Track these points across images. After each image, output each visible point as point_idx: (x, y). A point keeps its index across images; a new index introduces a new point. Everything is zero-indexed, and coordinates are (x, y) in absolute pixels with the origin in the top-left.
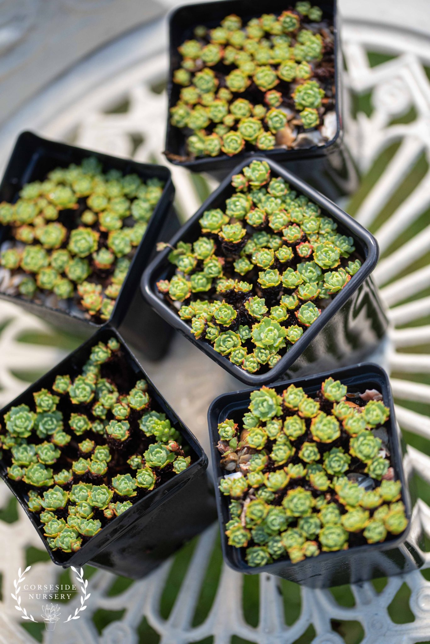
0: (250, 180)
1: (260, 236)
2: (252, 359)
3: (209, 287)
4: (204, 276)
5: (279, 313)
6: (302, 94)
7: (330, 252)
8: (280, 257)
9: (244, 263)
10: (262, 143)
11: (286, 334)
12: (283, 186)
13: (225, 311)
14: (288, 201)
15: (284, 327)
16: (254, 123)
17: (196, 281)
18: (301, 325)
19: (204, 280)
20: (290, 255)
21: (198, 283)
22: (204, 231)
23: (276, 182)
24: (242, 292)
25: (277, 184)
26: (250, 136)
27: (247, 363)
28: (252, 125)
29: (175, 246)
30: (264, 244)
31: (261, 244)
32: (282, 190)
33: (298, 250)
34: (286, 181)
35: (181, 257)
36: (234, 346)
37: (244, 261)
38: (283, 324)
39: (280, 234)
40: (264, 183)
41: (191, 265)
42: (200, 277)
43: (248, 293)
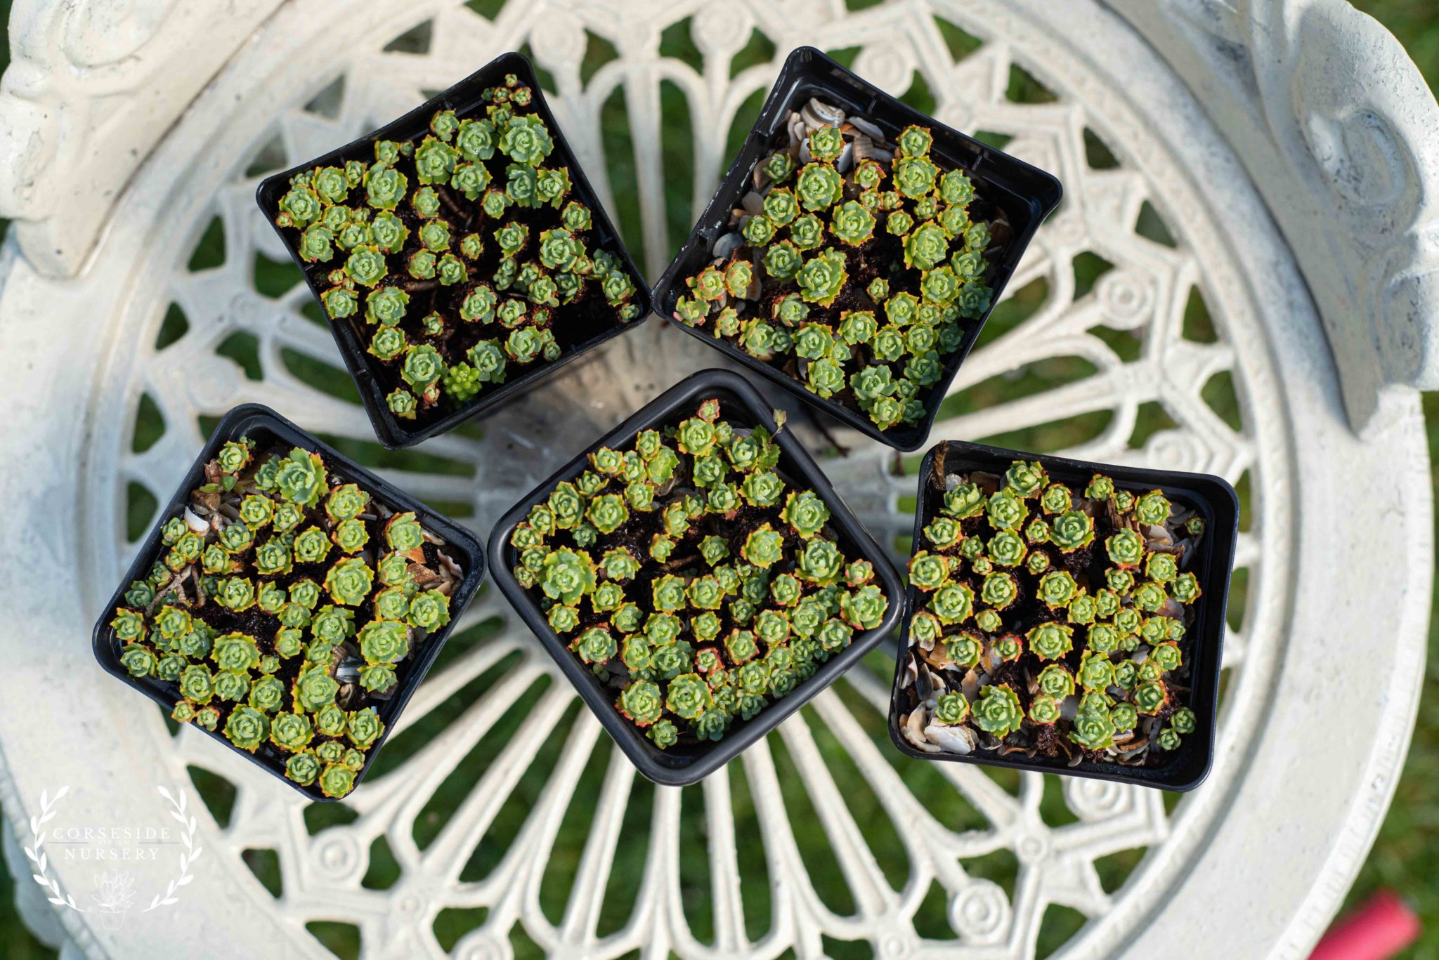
0: (854, 591)
1: (759, 586)
2: (532, 541)
3: (698, 483)
4: (717, 479)
5: (607, 597)
6: (1002, 702)
7: (690, 703)
8: (702, 618)
9: (717, 552)
10: (919, 619)
11: (566, 603)
12: (835, 644)
13: (610, 515)
14: (812, 647)
15: (579, 602)
16: (963, 610)
17: (711, 465)
18: (579, 631)
19: (710, 479)
20: (701, 635)
21: (706, 466)
22: (791, 497)
23: (845, 634)
24: (649, 545)
25: (840, 634)
26: (940, 602)
27: (525, 533)
28: (959, 608)
29: (775, 441)
30: (744, 591)
31: (749, 585)
32: (829, 640)
33: (708, 651)
34: (843, 650)
35: (756, 449)
36: (559, 516)
37: (721, 552)
38: (586, 599)
39: (750, 625)
40: (843, 615)
41: (737, 463)
42: (717, 472)
43: (649, 555)
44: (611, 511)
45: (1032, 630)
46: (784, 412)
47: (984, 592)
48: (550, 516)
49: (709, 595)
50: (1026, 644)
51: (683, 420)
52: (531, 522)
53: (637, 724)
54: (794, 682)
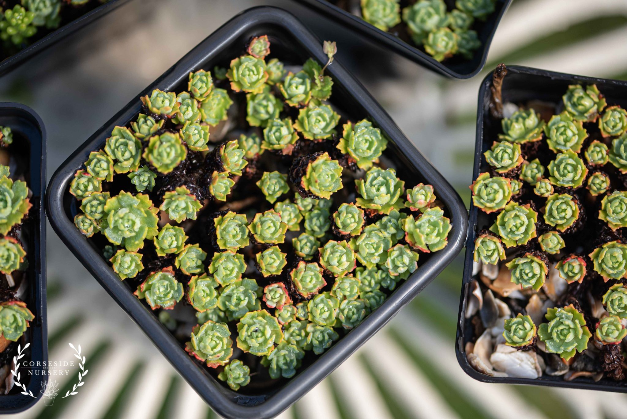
0: (417, 215)
1: (322, 219)
2: (90, 188)
3: (253, 122)
4: (271, 116)
5: (170, 240)
6: (568, 322)
7: (261, 340)
8: (267, 253)
9: (277, 188)
10: (483, 242)
11: (129, 249)
12: (402, 270)
13: (168, 154)
14: (379, 276)
15: (142, 246)
16: (526, 232)
17: (265, 103)
18: (143, 276)
19: (264, 116)
20: (267, 271)
21: (260, 104)
22: (347, 127)
23: (411, 260)
24: (209, 184)
25: (406, 260)
26: (503, 224)
27: (83, 180)
28: (523, 229)
29: (327, 73)
30: (307, 225)
31: (311, 219)
32: (396, 267)
33: (275, 285)
34: (411, 276)
35: (308, 82)
36: (116, 161)
37: (281, 188)
38: (149, 243)
39: (315, 257)
40: (408, 239)
41: (290, 98)
42: (271, 109)
43: (210, 193)
44: (168, 150)
45: (596, 250)
46: (334, 43)
47: (547, 214)
48: (108, 162)
49: (273, 229)
50: (590, 265)
51: (234, 58)
52: (89, 169)
53: (209, 366)
54: (363, 312)
